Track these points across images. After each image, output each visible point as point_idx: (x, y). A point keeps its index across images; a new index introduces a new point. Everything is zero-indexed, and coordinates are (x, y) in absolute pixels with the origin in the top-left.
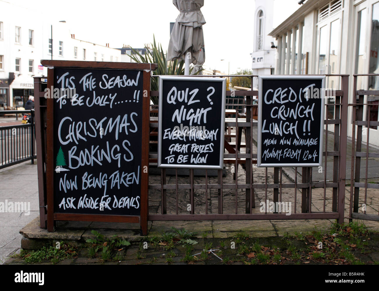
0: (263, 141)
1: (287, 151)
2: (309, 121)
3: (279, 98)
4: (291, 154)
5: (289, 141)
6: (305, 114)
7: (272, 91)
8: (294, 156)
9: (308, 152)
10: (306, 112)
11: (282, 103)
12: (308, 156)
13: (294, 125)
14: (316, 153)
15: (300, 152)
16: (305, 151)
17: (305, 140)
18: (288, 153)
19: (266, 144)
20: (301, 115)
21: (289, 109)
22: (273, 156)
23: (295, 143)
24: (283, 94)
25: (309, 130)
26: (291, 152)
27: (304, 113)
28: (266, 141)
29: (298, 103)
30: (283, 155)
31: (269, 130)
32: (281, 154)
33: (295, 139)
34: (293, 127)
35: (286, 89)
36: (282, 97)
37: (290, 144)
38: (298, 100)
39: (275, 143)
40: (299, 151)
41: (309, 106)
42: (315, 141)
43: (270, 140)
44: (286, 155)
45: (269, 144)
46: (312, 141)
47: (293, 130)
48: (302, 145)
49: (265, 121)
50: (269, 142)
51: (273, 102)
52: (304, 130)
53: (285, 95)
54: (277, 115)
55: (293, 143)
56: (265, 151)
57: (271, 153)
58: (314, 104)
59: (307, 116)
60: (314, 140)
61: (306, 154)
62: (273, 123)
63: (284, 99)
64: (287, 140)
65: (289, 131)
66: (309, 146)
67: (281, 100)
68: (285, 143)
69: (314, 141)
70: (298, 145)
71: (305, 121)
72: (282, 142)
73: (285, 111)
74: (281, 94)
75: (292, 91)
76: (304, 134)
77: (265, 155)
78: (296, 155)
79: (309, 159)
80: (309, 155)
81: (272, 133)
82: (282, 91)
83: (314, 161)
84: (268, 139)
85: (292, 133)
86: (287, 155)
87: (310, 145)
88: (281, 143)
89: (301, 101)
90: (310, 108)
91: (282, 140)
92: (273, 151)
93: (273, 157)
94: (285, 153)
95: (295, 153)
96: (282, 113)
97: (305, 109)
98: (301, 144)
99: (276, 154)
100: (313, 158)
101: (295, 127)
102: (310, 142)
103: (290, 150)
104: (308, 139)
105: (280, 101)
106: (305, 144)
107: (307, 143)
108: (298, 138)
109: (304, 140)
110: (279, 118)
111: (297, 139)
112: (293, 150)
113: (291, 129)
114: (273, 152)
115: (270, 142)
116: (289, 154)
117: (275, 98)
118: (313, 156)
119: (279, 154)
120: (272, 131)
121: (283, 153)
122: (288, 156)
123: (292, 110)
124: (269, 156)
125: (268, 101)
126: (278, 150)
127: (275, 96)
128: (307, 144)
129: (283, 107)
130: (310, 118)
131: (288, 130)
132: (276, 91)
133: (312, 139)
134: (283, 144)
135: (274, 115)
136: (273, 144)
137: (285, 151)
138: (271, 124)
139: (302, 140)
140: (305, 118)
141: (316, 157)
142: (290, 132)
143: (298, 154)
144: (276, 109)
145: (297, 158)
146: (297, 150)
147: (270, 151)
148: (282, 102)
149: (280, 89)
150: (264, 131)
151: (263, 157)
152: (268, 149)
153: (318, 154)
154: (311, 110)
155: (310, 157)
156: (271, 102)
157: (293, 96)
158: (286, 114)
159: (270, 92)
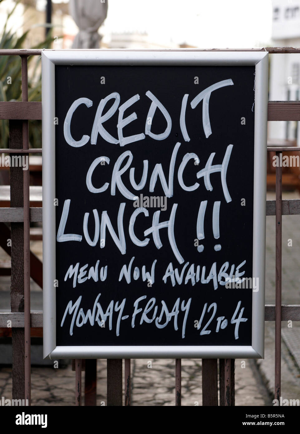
0: (60, 271)
1: (142, 305)
2: (217, 205)
3: (111, 126)
4: (158, 315)
5: (148, 270)
6: (201, 181)
7: (89, 103)
8: (168, 319)
9: (213, 308)
10: (205, 173)
11: (122, 145)
12: (215, 322)
13: (164, 218)
14: (242, 310)
15: (187, 308)
16: (206, 305)
17: (204, 268)
18: (146, 311)
19: (70, 280)
20: (188, 184)
21: (146, 162)
22: (97, 319)
23: (169, 278)
24: (127, 113)
25: (216, 232)
26: (156, 308)
27: (199, 175)
28: (72, 271)
29: (178, 145)
30: (130, 318)
31: (81, 233)
32: (123, 315)
33: (170, 266)
34: (163, 225)
35: (136, 98)
36: (122, 124)
37: (151, 281)
38: (176, 135)
39: (103, 278)
40: (185, 305)
41: (213, 155)
42: (237, 272)
43: (87, 266)
44: (139, 316)
45: (81, 281)
46: (228, 272)
47: (163, 233)
48: (193, 284)
49: (67, 203)
50: (82, 274)
51: (94, 142)
52: (201, 235)
53: (133, 116)
54: (107, 184)
55: (165, 278)
56: (71, 302)
57: (89, 311)
58: (230, 148)
59: (209, 187)
60: (233, 267)
61: (208, 315)
62: (95, 211)
63: (128, 131)
64: (144, 268)
65: (150, 236)
66: (216, 287)
67: (120, 133)
68: (136, 277)
69: (235, 270)
70: (180, 283)
71: (204, 204)
72: (125, 272)
73: (132, 170)
74: (117, 112)
75: (156, 104)
76: (201, 248)
77: (69, 317)
78: (173, 317)
79: (217, 330)
80: (219, 319)
81: (93, 244)
82: (121, 103)
83: (237, 337)
84: (78, 265)
85: (158, 244)
86: (144, 318)
87: (221, 283)
88: (124, 277)
89: (187, 138)
90: (218, 161)
91: (125, 266)
92: (97, 304)
93: (96, 323)
94: (136, 312)
95: (170, 311)
96: (125, 178)
97: (202, 165)
98: (190, 280)
99: (107, 314)
100: (231, 327)
101: (170, 224)
102: (222, 274)
103: (153, 300)
104: (214, 266)
105: (116, 137)
106: (204, 282)
107: (209, 278)
108: (181, 260)
109: (198, 267)
110: (113, 193)
111: (176, 265)
112: (163, 302)
113: (154, 230)
114: (97, 308)
115: (87, 275)
116: (150, 315)
117: (98, 128)
118: (233, 321)
119: (115, 314)
120: (92, 238)
121: (129, 310)
122: (148, 321)
123: (158, 168)
124: (84, 321)
125: (77, 137)
126: (112, 302)
127: (99, 120)
128: (212, 281)
129: (127, 158)
130: (217, 194)
131: (146, 233)
132: (103, 103)
133: (226, 264)
134: (128, 281)
135: (97, 184)
136: (96, 280)
137: (136, 304)
138: (87, 215)
139: (192, 266)
140: (202, 193)
141: (241, 324)
142: (152, 242)
143: (181, 314)
144: (103, 163)
145: (176, 328)
146: (178, 300)
147: (87, 306)
148: (123, 141)
149: (115, 95)
150: (64, 238)
151: (62, 325)
152: (80, 298)
153: (248, 314)
154: (223, 168)
155: (222, 324)
156: (85, 139)
157: (159, 119)
158: (138, 181)
159: (83, 106)
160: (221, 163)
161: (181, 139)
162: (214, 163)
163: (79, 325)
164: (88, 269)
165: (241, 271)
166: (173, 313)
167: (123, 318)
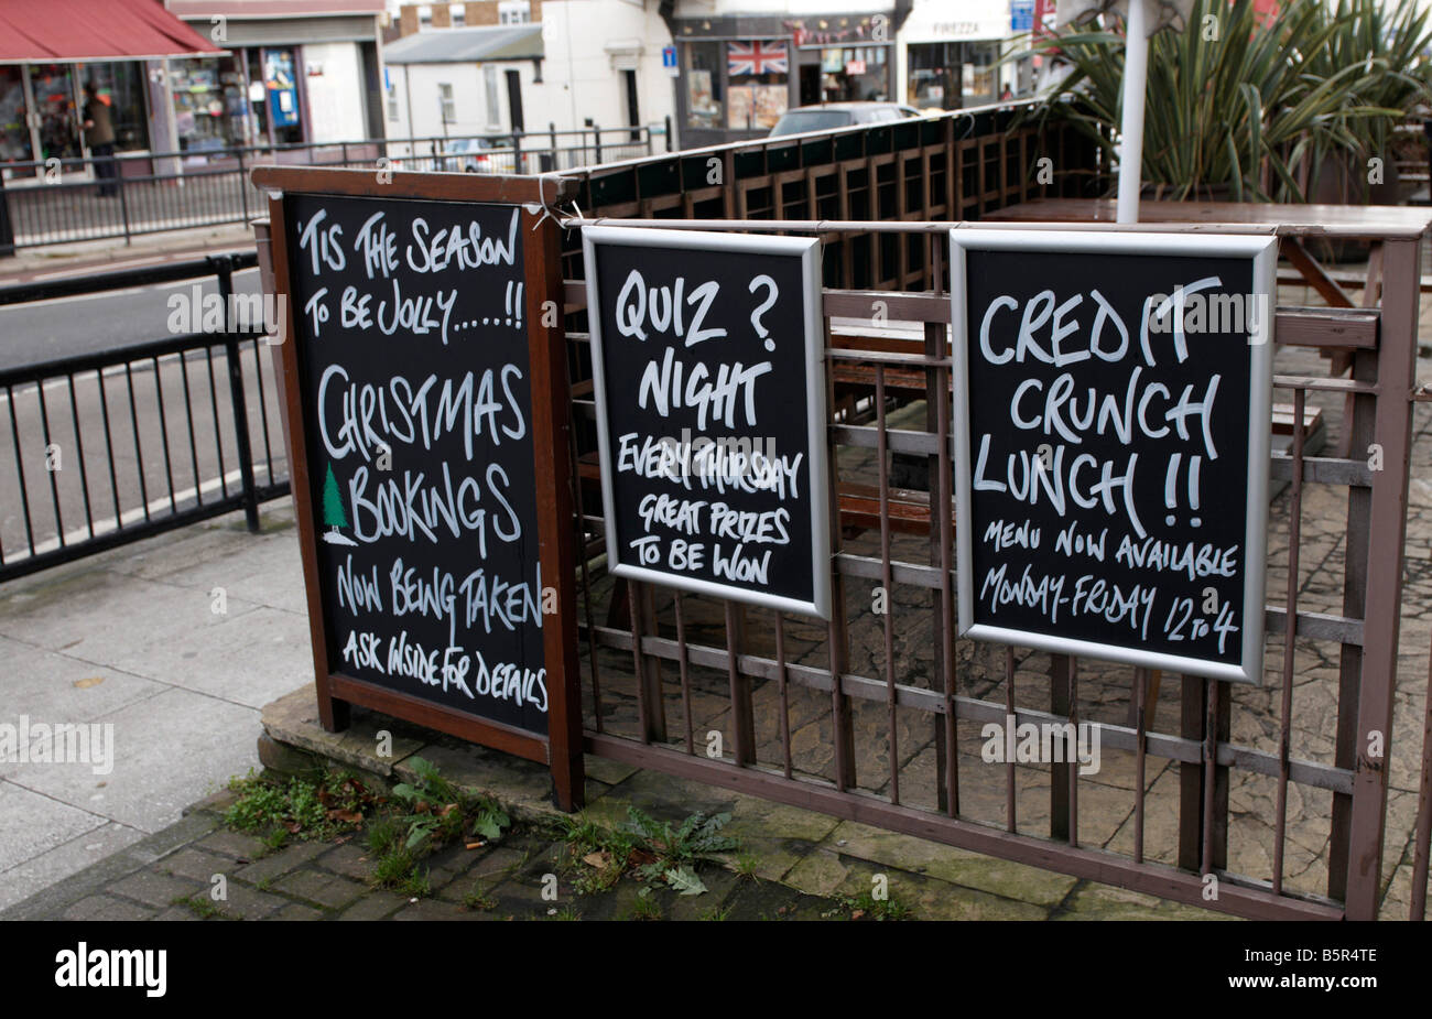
0: (978, 528)
1: (1087, 587)
2: (1196, 461)
3: (1042, 337)
4: (1109, 603)
5: (1096, 541)
6: (1172, 424)
7: (1013, 303)
8: (1123, 612)
9: (1187, 606)
10: (1178, 414)
11: (1059, 365)
12: (1189, 626)
13: (1119, 471)
14: (1231, 615)
15: (1149, 600)
16: (1177, 600)
17: (1175, 549)
18: (1093, 596)
19: (992, 542)
20: (1153, 428)
21: (1092, 392)
22: (1027, 597)
23: (1124, 557)
24: (1065, 321)
25: (1194, 501)
26: (1107, 593)
27: (1169, 416)
28: (994, 530)
29: (1138, 370)
30: (1071, 602)
31: (1005, 480)
32: (1061, 597)
33: (1127, 540)
34: (1117, 482)
35: (1077, 300)
36: (1058, 335)
37: (1101, 557)
38: (1135, 355)
39: (1035, 545)
40: (1147, 596)
41: (1189, 388)
42: (1224, 560)
43: (1013, 525)
44: (1082, 601)
45: (1005, 545)
46: (1211, 558)
47: (1117, 492)
48: (1160, 568)
49: (987, 438)
50: (1007, 535)
51: (1020, 358)
52: (1171, 502)
53: (1074, 326)
54: (1039, 418)
55: (1119, 556)
56: (992, 571)
57: (1016, 585)
58: (1215, 380)
59: (1184, 434)
60: (1218, 552)
61: (1179, 615)
62: (1023, 454)
63: (1068, 345)
64: (1090, 537)
65: (1099, 495)
66: (1192, 578)
67: (1056, 348)
68: (1079, 548)
69: (1221, 558)
70: (1140, 565)
71: (1176, 459)
72: (1064, 540)
73: (1074, 402)
74: (1051, 319)
75: (1105, 310)
76: (1171, 520)
77: (991, 589)
78: (1130, 610)
79: (1193, 637)
80: (1197, 622)
81: (1021, 497)
82: (1057, 305)
83: (1222, 651)
84: (1001, 522)
85: (1110, 507)
86: (1090, 605)
87: (1201, 573)
88: (1062, 546)
89: (1151, 361)
90: (1197, 397)
91: (1063, 532)
92: (1026, 577)
93: (1025, 601)
94: (1079, 595)
95: (1126, 601)
96: (1064, 411)
97: (1174, 402)
98: (1154, 563)
99: (1040, 593)
100: (1214, 636)
101: (1127, 481)
102: (1202, 560)
103: (1102, 582)
104: (1190, 547)
105: (1050, 352)
106: (1175, 567)
107: (1182, 564)
108: (1142, 534)
109: (1167, 546)
110: (1047, 430)
111: (1135, 539)
112: (1116, 587)
113: (1105, 486)
114: (1026, 584)
115: (1013, 538)
116: (1097, 602)
117: (1026, 339)
118: (1217, 628)
119: (1051, 595)
120: (1020, 489)
121: (1069, 591)
122: (1095, 610)
123: (1110, 402)
124: (1011, 597)
125: (998, 351)
126: (1046, 578)
127: (1027, 328)
128: (1186, 568)
129: (1067, 383)
130: (1196, 445)
131: (1094, 490)
132: (1032, 304)
133: (1208, 548)
134: (1069, 553)
135: (1026, 417)
136: (1025, 545)
137: (1079, 584)
138: (1012, 458)
139: (1159, 544)
140: (1172, 442)
141: (1229, 633)
142: (1101, 503)
143: (1141, 608)
144: (1033, 388)
145: (1134, 625)
146: (1137, 588)
147: (1013, 577)
148: (1061, 360)
149: (1048, 294)
150: (983, 485)
151: (982, 597)
152: (1005, 566)
153: (1238, 621)
154: (1205, 409)
155: (1200, 629)
156: (1009, 354)
157: (1110, 331)
158: (1081, 417)
159: (1005, 308)
160: (1202, 401)
161: (1143, 363)
162: (1192, 400)
163: (1005, 602)
164: (1014, 530)
165: (1230, 559)
166: (1129, 605)
167: (1062, 601)
